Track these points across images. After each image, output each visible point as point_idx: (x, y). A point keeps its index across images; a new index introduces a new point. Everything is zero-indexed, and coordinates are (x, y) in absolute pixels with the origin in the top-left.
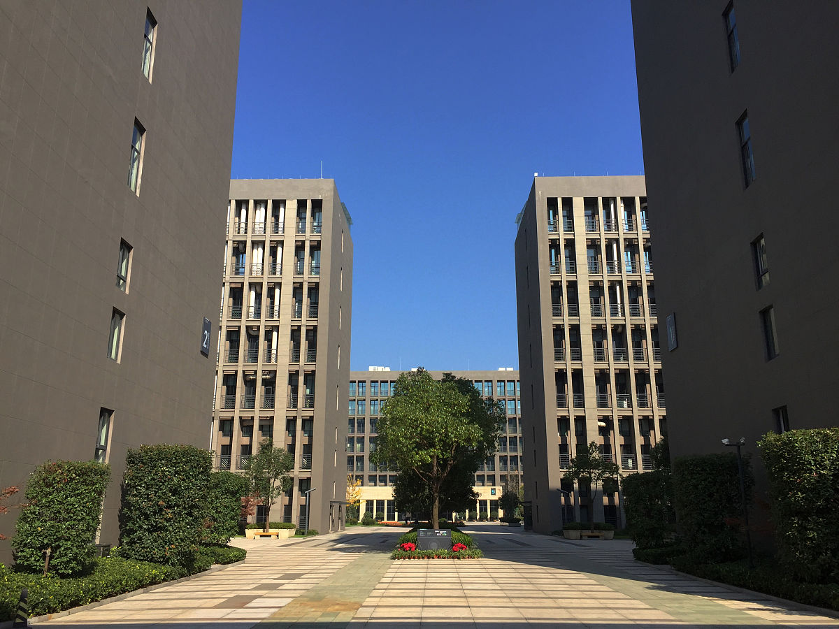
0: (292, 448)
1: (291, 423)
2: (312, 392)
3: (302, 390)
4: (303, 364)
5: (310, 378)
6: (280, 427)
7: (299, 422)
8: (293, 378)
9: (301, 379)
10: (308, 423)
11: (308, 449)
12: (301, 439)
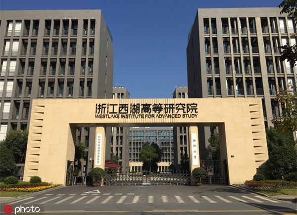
0: (117, 154)
1: (117, 148)
2: (122, 141)
3: (119, 140)
4: (120, 134)
5: (121, 137)
6: (114, 150)
7: (119, 148)
8: (117, 137)
9: (119, 138)
10: (121, 148)
11: (121, 154)
12: (119, 152)
